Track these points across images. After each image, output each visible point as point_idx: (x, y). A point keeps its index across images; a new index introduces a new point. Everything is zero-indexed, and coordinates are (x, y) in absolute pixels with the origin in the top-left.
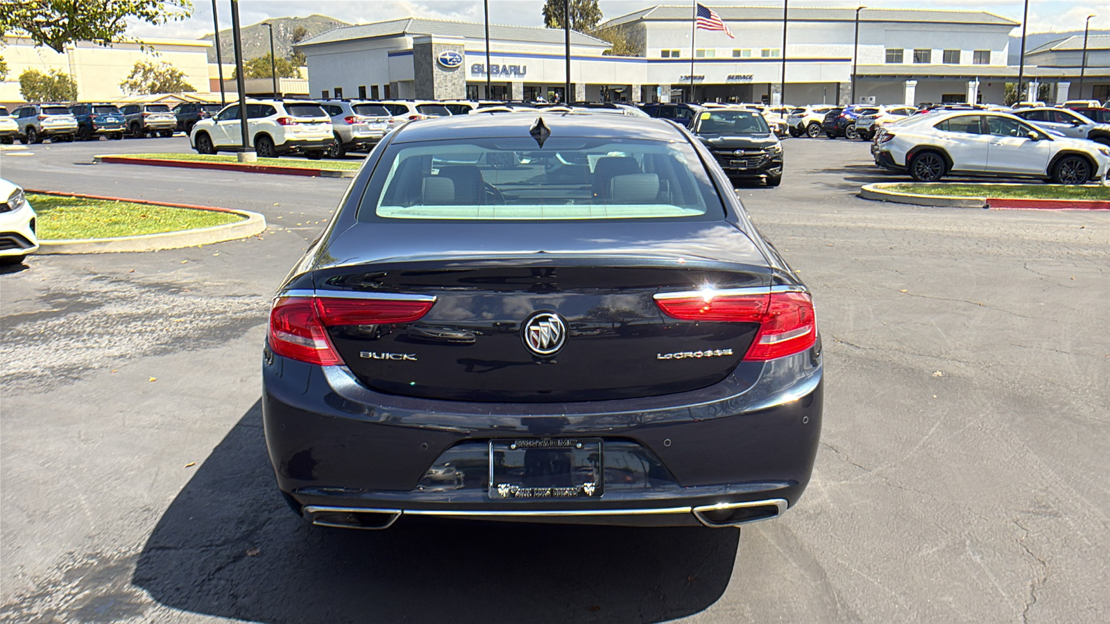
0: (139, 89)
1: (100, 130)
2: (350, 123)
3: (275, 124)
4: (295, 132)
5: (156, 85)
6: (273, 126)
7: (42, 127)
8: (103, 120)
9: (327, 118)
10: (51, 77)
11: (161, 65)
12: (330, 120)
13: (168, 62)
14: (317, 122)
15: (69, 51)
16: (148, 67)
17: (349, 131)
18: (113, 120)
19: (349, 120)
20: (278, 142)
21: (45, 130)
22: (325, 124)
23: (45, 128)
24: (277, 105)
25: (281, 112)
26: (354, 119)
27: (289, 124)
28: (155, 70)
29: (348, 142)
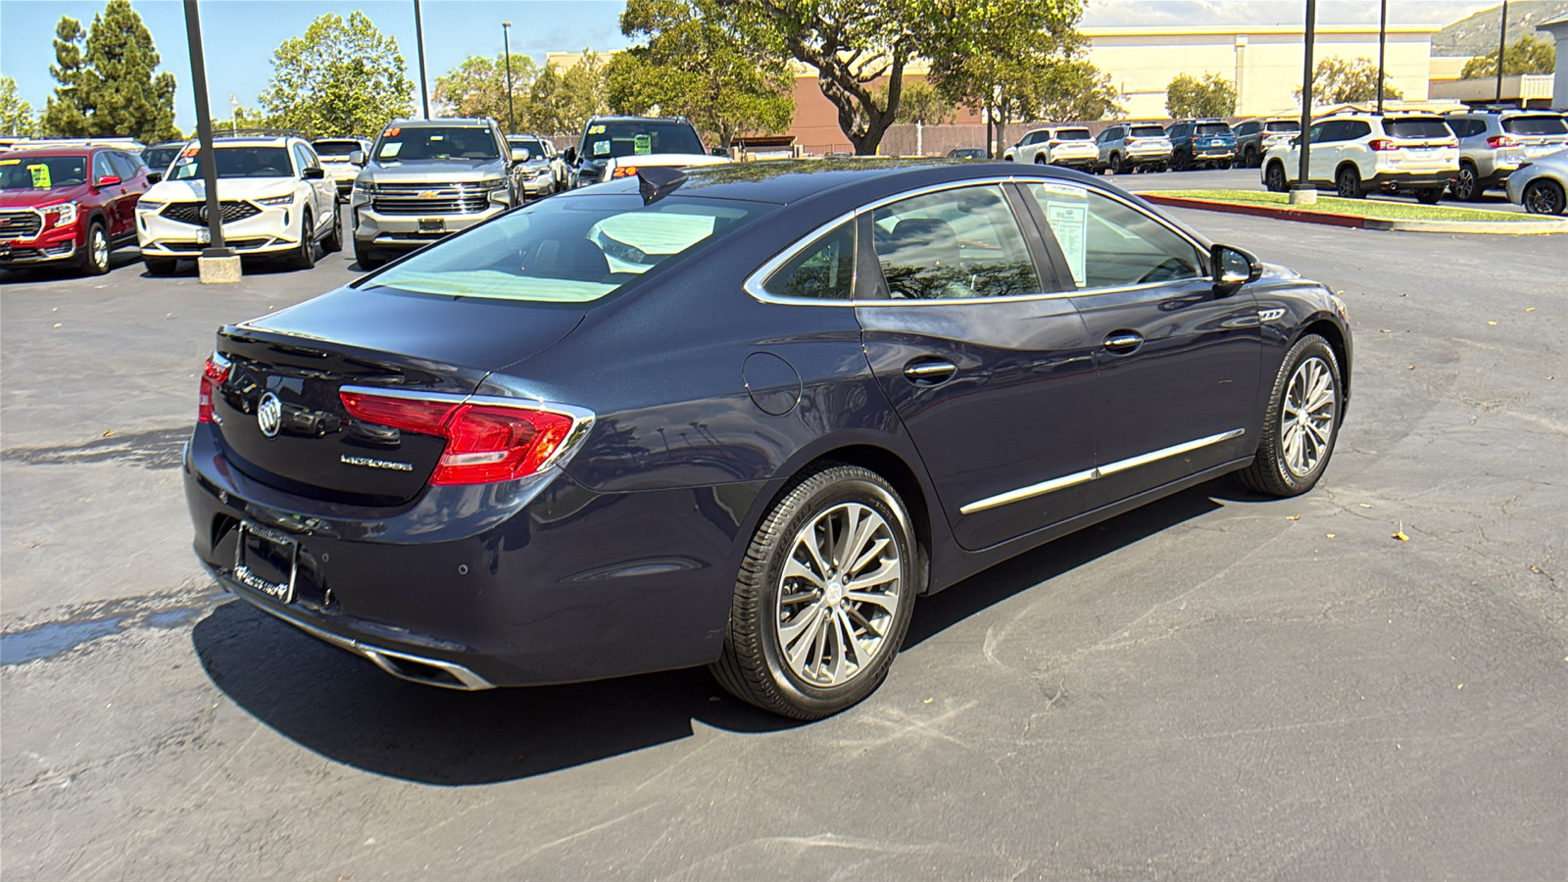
0: (1320, 97)
1: (1200, 156)
2: (1494, 147)
3: (1365, 149)
4: (1393, 161)
5: (1344, 92)
6: (1363, 152)
7: (1128, 153)
8: (1205, 143)
9: (1452, 139)
10: (1204, 84)
11: (1356, 63)
12: (1456, 142)
13: (1366, 59)
14: (1430, 146)
15: (1239, 49)
16: (1337, 66)
17: (1490, 159)
18: (1221, 143)
19: (1494, 141)
20: (1366, 174)
21: (1131, 157)
22: (1446, 148)
23: (1130, 154)
24: (1373, 121)
25: (1377, 132)
26: (1502, 141)
27: (1385, 149)
28: (1347, 70)
29: (1486, 175)
